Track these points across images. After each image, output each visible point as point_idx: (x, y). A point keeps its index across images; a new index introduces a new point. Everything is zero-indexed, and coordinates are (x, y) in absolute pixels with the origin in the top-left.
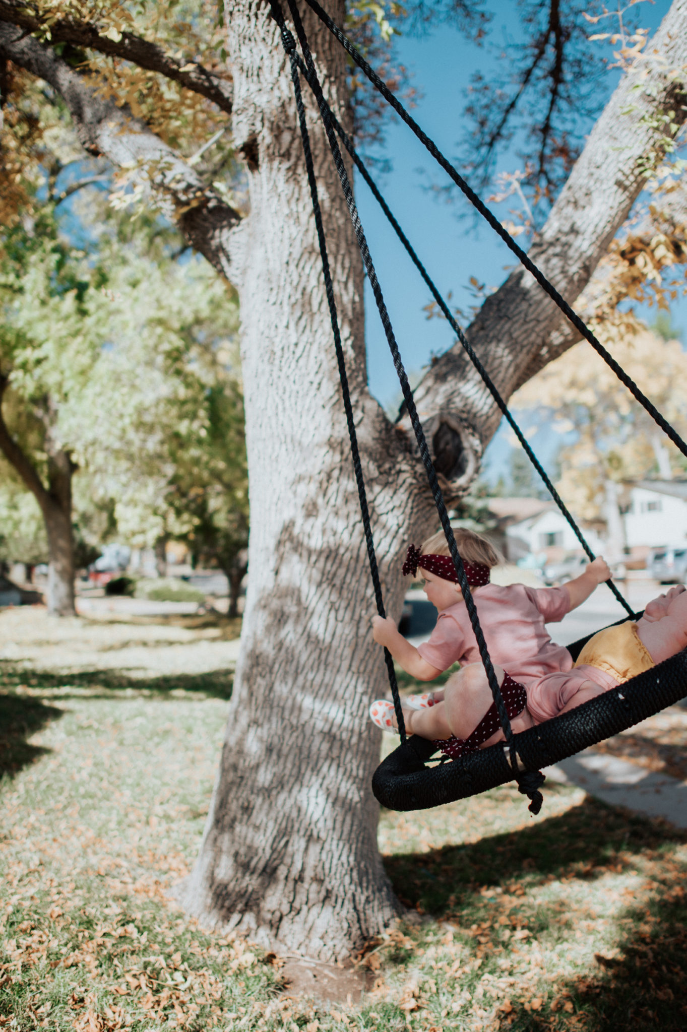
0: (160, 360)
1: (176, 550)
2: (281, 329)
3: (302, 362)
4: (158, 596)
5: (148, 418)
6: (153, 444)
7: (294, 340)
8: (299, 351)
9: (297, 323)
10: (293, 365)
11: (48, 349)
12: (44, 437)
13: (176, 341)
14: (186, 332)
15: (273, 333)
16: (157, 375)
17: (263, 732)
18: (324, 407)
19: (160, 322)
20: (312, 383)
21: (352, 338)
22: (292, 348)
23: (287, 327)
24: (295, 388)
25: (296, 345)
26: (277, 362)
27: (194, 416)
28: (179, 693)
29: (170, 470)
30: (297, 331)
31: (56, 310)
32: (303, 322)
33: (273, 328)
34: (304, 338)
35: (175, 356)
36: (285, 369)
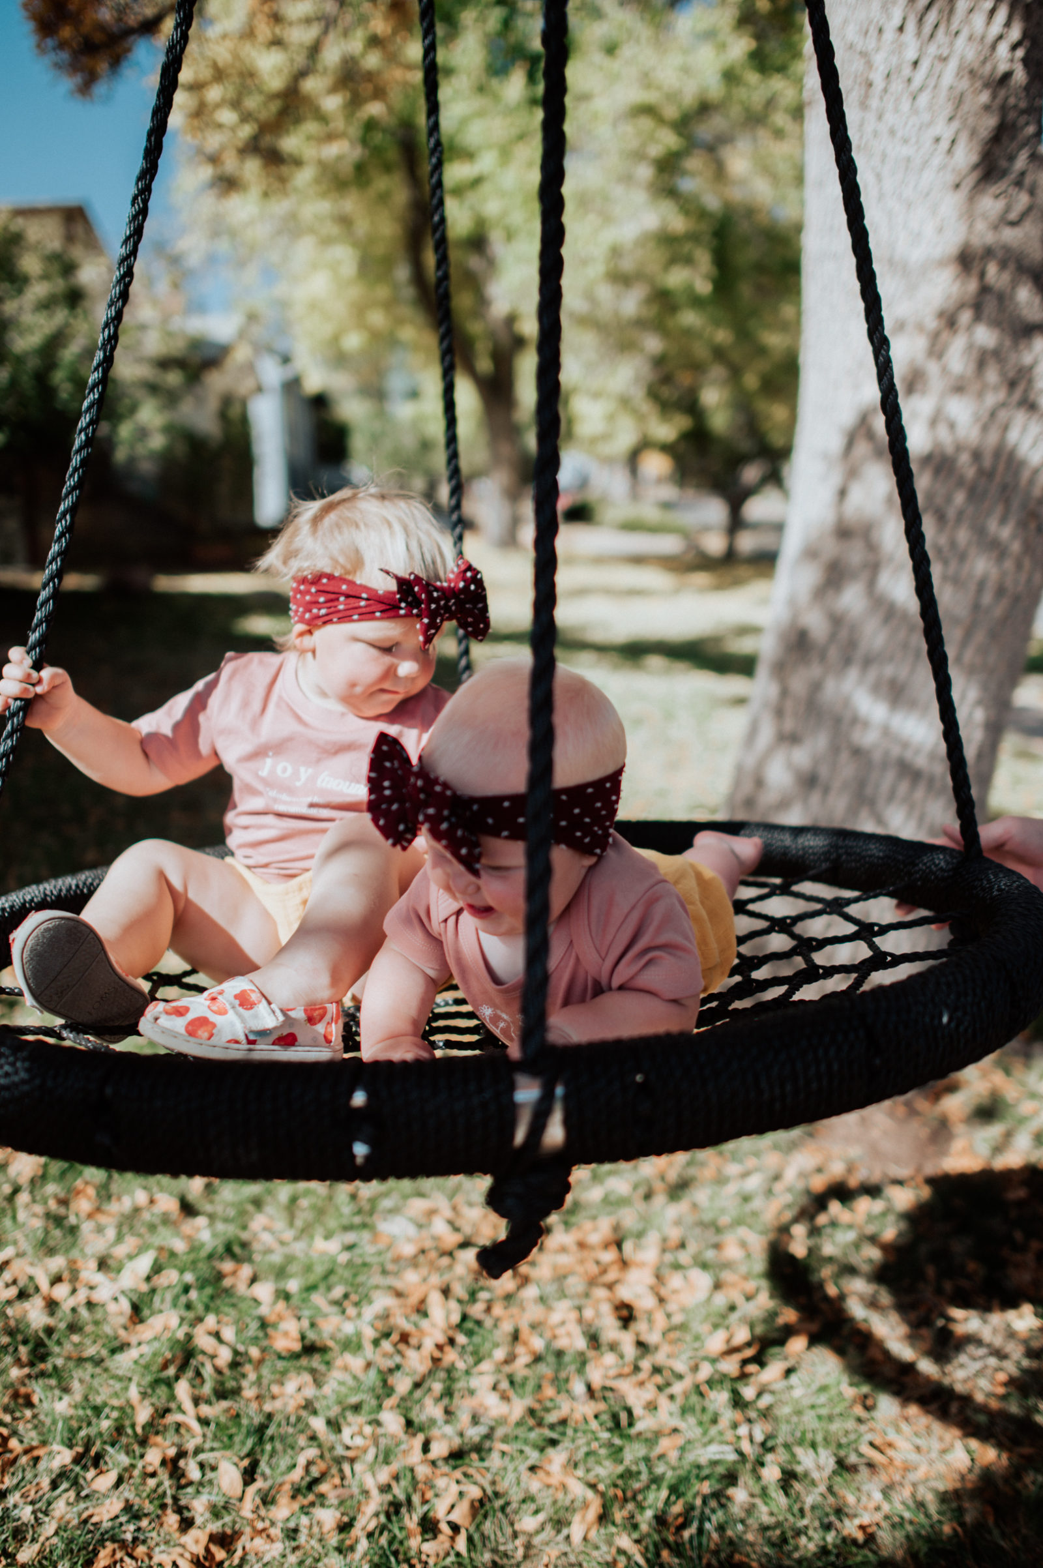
0: (645, 172)
1: (656, 465)
2: (889, 34)
3: (923, 99)
4: (632, 526)
5: (627, 265)
6: (631, 303)
7: (911, 54)
8: (920, 76)
9: (921, 20)
10: (905, 105)
11: (486, 163)
12: (482, 301)
13: (669, 140)
14: (683, 124)
15: (871, 43)
16: (640, 196)
17: (802, 756)
18: (957, 186)
19: (648, 110)
20: (937, 140)
21: (1027, 43)
22: (907, 71)
23: (901, 29)
24: (906, 151)
25: (916, 63)
26: (874, 103)
27: (688, 261)
28: (655, 661)
29: (653, 344)
30: (919, 33)
31: (496, 98)
32: (932, 17)
33: (873, 32)
34: (932, 50)
35: (668, 165)
36: (890, 118)
